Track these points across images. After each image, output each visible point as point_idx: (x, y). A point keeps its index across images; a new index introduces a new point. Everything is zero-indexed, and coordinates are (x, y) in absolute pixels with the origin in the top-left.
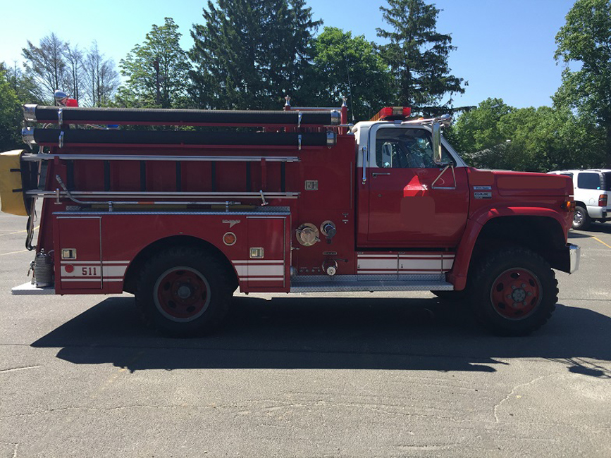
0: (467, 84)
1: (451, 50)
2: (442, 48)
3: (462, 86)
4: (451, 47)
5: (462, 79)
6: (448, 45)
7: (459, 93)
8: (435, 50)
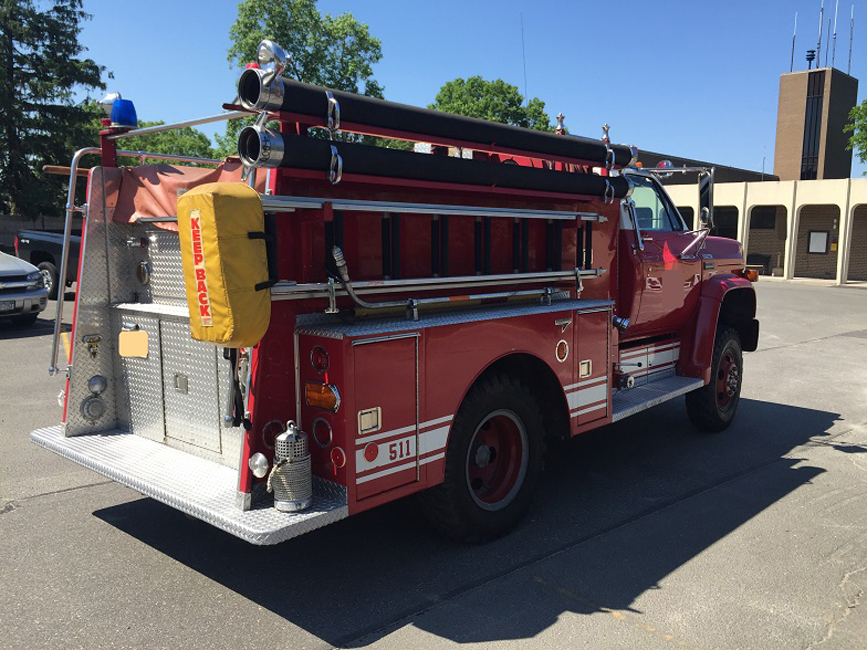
0: (111, 76)
1: (82, 19)
2: (69, 13)
3: (104, 77)
4: (82, 14)
5: (104, 68)
6: (78, 9)
7: (98, 89)
8: (56, 14)
